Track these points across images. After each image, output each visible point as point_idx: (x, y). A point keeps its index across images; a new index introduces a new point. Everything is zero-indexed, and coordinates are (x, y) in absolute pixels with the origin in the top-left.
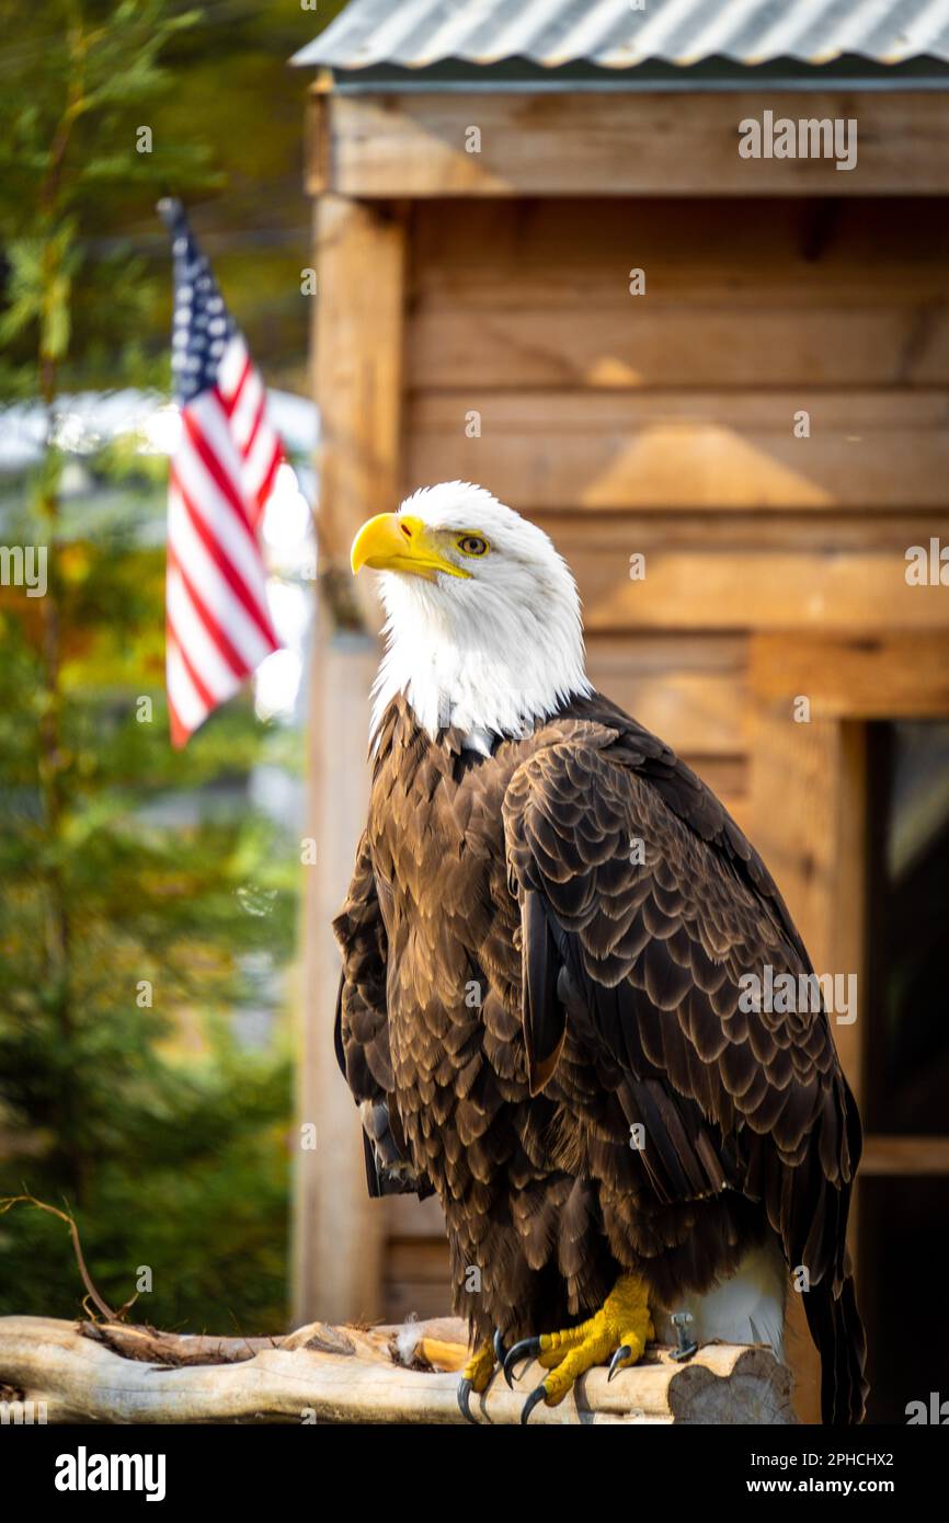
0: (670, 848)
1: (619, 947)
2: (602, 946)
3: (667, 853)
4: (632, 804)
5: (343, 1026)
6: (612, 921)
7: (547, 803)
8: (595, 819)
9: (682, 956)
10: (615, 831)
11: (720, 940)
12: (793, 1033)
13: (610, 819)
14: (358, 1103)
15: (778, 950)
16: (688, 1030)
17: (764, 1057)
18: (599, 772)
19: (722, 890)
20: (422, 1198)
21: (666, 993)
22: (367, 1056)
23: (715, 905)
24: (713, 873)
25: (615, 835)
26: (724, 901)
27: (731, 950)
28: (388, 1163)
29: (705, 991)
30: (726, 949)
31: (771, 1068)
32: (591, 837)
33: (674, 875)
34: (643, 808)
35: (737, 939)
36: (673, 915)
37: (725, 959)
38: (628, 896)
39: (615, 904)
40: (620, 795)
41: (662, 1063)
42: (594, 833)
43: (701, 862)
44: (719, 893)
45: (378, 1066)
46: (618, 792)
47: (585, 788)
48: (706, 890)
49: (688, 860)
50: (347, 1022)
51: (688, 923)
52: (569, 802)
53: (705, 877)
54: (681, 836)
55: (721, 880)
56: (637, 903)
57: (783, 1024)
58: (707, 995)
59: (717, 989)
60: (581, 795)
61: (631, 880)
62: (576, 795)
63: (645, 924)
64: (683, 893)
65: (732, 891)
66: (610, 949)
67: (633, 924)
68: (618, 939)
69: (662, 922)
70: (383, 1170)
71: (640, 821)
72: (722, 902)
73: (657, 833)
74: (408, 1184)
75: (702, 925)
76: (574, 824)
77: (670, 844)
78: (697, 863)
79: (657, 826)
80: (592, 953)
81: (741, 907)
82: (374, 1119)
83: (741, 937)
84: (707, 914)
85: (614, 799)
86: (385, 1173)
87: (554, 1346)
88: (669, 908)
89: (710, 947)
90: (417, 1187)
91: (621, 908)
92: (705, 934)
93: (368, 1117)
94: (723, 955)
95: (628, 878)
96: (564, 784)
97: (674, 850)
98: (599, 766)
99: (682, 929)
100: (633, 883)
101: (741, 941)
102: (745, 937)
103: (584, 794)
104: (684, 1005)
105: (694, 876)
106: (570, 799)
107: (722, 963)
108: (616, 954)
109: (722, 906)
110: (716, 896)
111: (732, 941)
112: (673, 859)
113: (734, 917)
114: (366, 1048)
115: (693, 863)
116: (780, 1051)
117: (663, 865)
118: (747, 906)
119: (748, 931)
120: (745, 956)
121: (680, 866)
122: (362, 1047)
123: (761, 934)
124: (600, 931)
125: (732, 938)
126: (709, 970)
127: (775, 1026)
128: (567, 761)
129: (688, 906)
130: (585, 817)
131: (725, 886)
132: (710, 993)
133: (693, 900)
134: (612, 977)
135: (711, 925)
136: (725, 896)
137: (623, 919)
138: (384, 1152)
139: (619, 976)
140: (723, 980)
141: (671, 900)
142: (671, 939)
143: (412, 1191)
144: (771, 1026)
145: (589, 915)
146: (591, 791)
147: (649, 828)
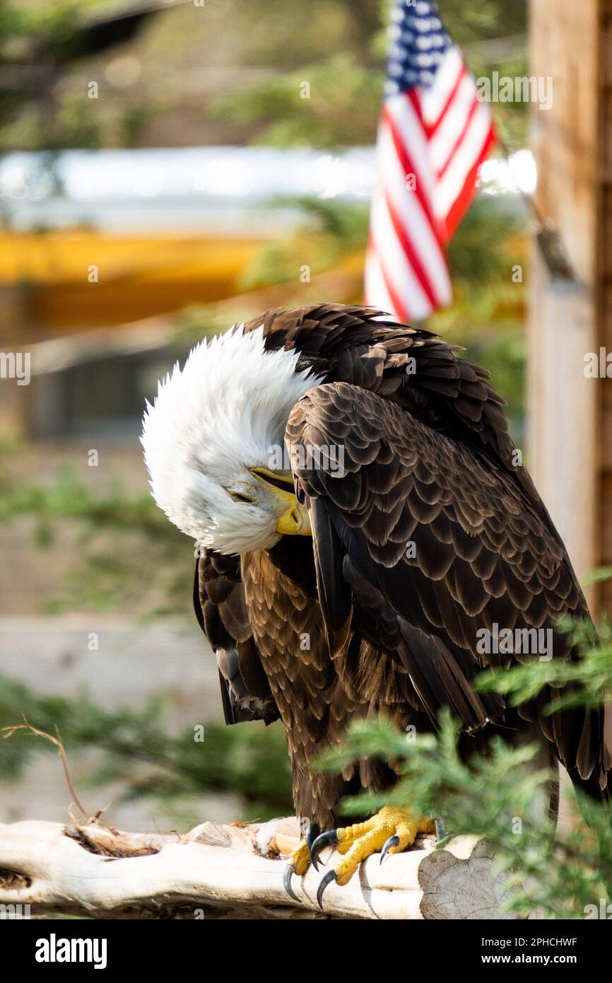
0: (423, 451)
1: (393, 534)
2: (380, 535)
3: (422, 455)
4: (388, 421)
5: (200, 590)
6: (385, 513)
7: (321, 423)
8: (360, 433)
9: (444, 536)
10: (377, 440)
11: (475, 515)
12: (544, 579)
13: (372, 432)
14: (215, 651)
15: (522, 518)
16: (455, 594)
17: (522, 604)
18: (357, 400)
19: (470, 478)
20: (267, 723)
21: (435, 566)
22: (221, 613)
23: (466, 489)
24: (462, 466)
25: (376, 442)
26: (473, 486)
27: (485, 523)
28: (240, 698)
29: (466, 560)
30: (480, 522)
31: (528, 612)
32: (358, 445)
33: (431, 471)
34: (396, 423)
35: (489, 513)
36: (433, 503)
37: (479, 531)
38: (396, 492)
39: (386, 500)
40: (376, 415)
41: (441, 624)
42: (360, 442)
43: (450, 460)
44: (467, 480)
45: (230, 621)
46: (375, 413)
47: (349, 411)
48: (457, 479)
49: (440, 459)
50: (204, 587)
51: (446, 507)
52: (337, 421)
53: (455, 471)
54: (430, 442)
55: (468, 470)
56: (404, 497)
57: (535, 574)
58: (468, 563)
59: (476, 557)
60: (346, 415)
61: (396, 481)
62: (343, 416)
63: (412, 514)
64: (439, 484)
65: (478, 478)
66: (387, 538)
67: (402, 514)
68: (392, 528)
69: (425, 510)
70: (236, 702)
71: (396, 433)
72: (471, 487)
73: (410, 440)
74: (256, 713)
75: (459, 509)
76: (344, 436)
77: (423, 448)
78: (447, 460)
79: (410, 436)
80: (373, 542)
81: (487, 488)
82: (228, 663)
83: (491, 511)
84: (461, 497)
85: (373, 418)
86: (237, 706)
87: (347, 837)
88: (430, 498)
89: (466, 522)
90: (263, 715)
91: (391, 503)
92: (460, 512)
93: (223, 661)
94: (479, 527)
95: (395, 478)
96: (332, 410)
97: (426, 451)
98: (356, 396)
99: (442, 512)
100: (398, 482)
101: (492, 514)
102: (495, 511)
103: (349, 416)
104: (450, 575)
105: (446, 471)
106: (338, 420)
107: (477, 536)
108: (391, 540)
109: (472, 490)
110: (466, 483)
111: (485, 514)
112: (427, 460)
113: (482, 496)
114: (220, 608)
115: (443, 461)
116: (535, 597)
117: (420, 463)
118: (491, 485)
119: (495, 506)
120: (497, 525)
121: (433, 464)
122: (216, 607)
123: (507, 507)
124: (378, 523)
125: (485, 513)
126: (467, 542)
127: (528, 577)
128: (330, 393)
129: (445, 494)
130: (352, 431)
131: (472, 475)
132: (471, 561)
133: (449, 488)
134: (391, 561)
135: (466, 506)
136: (473, 482)
137: (395, 511)
138: (237, 689)
139: (396, 557)
140: (480, 549)
141: (430, 491)
142: (433, 522)
143: (260, 718)
144: (524, 577)
145: (367, 512)
146: (354, 413)
147: (404, 437)
